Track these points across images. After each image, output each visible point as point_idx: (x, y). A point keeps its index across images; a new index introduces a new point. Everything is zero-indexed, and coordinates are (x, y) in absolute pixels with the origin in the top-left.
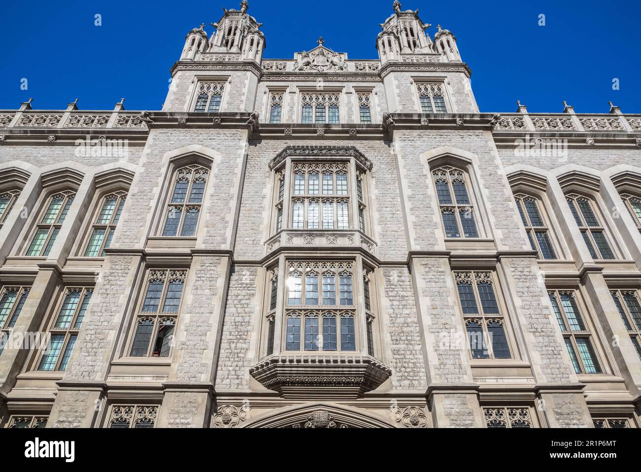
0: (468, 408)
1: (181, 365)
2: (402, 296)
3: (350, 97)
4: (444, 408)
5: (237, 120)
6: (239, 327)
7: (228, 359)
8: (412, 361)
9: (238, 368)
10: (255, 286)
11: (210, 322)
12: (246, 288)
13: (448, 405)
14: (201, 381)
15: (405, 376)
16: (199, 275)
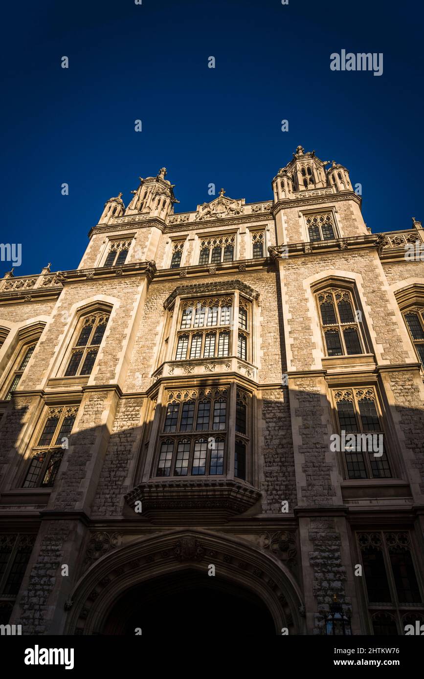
0: (335, 533)
1: (59, 494)
2: (279, 418)
3: (244, 236)
4: (309, 533)
5: (137, 270)
6: (120, 456)
7: (106, 487)
8: (284, 483)
9: (114, 496)
10: (139, 416)
11: (91, 452)
12: (131, 419)
13: (313, 528)
14: (75, 509)
15: (275, 499)
16: (86, 410)
